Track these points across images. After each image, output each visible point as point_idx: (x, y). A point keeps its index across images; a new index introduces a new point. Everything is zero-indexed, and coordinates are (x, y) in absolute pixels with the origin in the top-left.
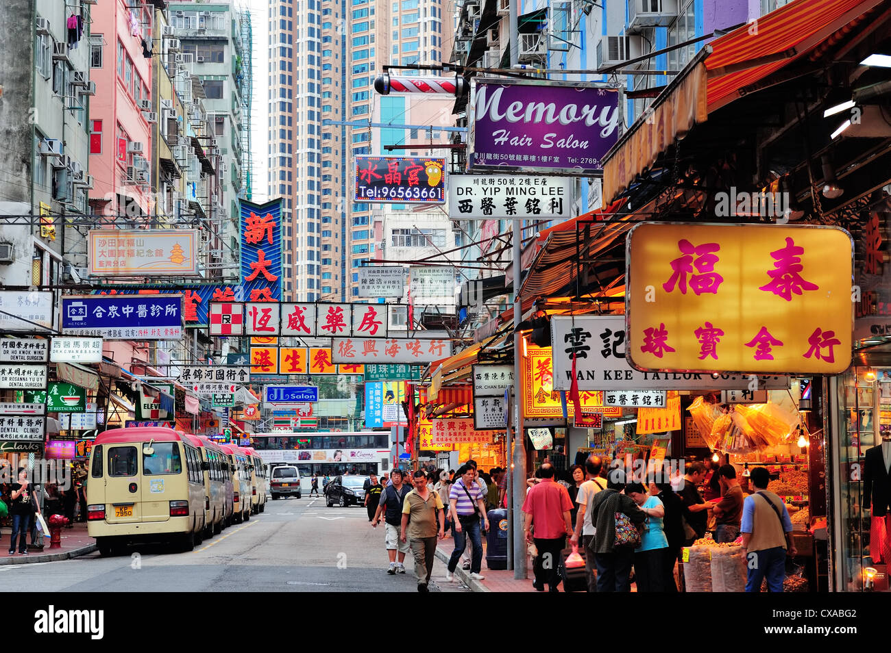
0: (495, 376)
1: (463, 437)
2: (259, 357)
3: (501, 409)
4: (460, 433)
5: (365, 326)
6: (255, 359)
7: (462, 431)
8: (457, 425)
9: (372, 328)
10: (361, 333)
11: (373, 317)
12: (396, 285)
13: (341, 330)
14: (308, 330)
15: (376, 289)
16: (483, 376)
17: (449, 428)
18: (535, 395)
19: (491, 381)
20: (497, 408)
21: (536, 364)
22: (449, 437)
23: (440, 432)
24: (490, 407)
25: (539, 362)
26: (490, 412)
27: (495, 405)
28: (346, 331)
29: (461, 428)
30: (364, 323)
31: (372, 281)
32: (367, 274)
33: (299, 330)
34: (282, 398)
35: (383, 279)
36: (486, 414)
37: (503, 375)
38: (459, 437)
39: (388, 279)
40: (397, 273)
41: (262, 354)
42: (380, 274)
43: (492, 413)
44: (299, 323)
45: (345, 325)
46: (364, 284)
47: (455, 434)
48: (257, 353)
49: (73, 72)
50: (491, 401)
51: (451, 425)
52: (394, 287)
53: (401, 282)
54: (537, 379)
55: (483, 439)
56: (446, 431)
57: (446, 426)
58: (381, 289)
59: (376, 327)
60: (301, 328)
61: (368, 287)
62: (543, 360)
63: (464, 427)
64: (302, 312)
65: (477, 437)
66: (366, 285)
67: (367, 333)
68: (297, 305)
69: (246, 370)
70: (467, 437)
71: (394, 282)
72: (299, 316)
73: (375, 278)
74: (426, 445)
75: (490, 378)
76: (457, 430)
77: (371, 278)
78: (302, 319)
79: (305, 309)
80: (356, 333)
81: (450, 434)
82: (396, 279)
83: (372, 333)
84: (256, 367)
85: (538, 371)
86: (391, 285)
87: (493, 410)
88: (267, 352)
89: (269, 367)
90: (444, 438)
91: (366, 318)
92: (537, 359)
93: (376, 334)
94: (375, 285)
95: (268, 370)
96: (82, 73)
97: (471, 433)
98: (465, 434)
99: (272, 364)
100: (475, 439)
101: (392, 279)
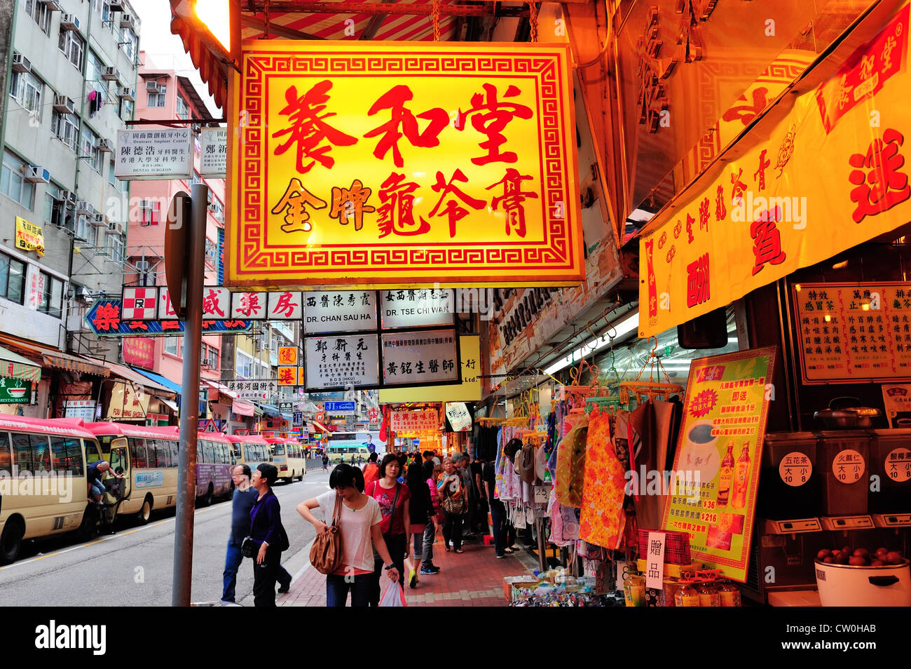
0: (339, 299)
1: (415, 425)
2: (284, 374)
3: (348, 355)
4: (412, 423)
5: (281, 308)
6: (281, 375)
7: (414, 421)
8: (410, 417)
9: (288, 310)
10: (276, 316)
11: (288, 300)
12: (178, 156)
13: (256, 312)
14: (221, 313)
15: (145, 162)
16: (318, 300)
17: (404, 419)
18: (272, 203)
19: (332, 309)
20: (342, 354)
21: (278, 101)
22: (403, 426)
23: (397, 422)
24: (330, 352)
25: (291, 93)
26: (329, 360)
27: (338, 348)
28: (261, 314)
29: (413, 418)
30: (279, 306)
31: (138, 151)
32: (131, 139)
33: (213, 313)
34: (334, 408)
35: (157, 147)
36: (323, 364)
37: (351, 298)
38: (411, 426)
39: (165, 146)
40: (181, 138)
41: (286, 372)
42: (153, 139)
43: (333, 362)
44: (212, 307)
45: (259, 307)
46: (125, 156)
47: (409, 423)
48: (282, 371)
49: (99, 140)
50: (331, 342)
51: (406, 416)
52: (174, 159)
53: (186, 150)
54: (281, 150)
55: (431, 427)
56: (401, 421)
57: (401, 417)
58: (153, 162)
59: (292, 309)
60: (215, 311)
61: (132, 160)
62: (305, 86)
63: (415, 417)
64: (216, 295)
65: (426, 425)
66: (128, 157)
67: (282, 316)
68: (212, 288)
69: (274, 383)
70: (418, 426)
71: (175, 151)
72: (213, 299)
73: (144, 146)
74: (402, 434)
75: (330, 303)
76: (410, 420)
77: (138, 145)
78: (216, 302)
79: (220, 292)
80: (271, 315)
81: (405, 424)
82: (178, 146)
83: (287, 315)
84: (282, 380)
85: (285, 123)
86: (170, 156)
87: (336, 357)
88: (289, 370)
89: (290, 381)
90: (400, 426)
91: (281, 300)
92: (286, 84)
93: (291, 317)
94: (144, 156)
95: (290, 383)
96: (106, 140)
97: (422, 423)
98: (416, 423)
99: (292, 379)
100: (424, 427)
101: (171, 146)
